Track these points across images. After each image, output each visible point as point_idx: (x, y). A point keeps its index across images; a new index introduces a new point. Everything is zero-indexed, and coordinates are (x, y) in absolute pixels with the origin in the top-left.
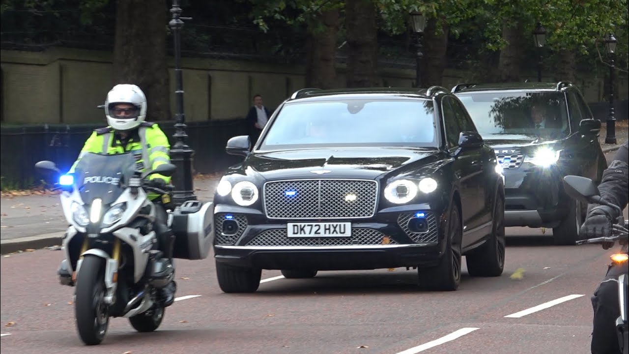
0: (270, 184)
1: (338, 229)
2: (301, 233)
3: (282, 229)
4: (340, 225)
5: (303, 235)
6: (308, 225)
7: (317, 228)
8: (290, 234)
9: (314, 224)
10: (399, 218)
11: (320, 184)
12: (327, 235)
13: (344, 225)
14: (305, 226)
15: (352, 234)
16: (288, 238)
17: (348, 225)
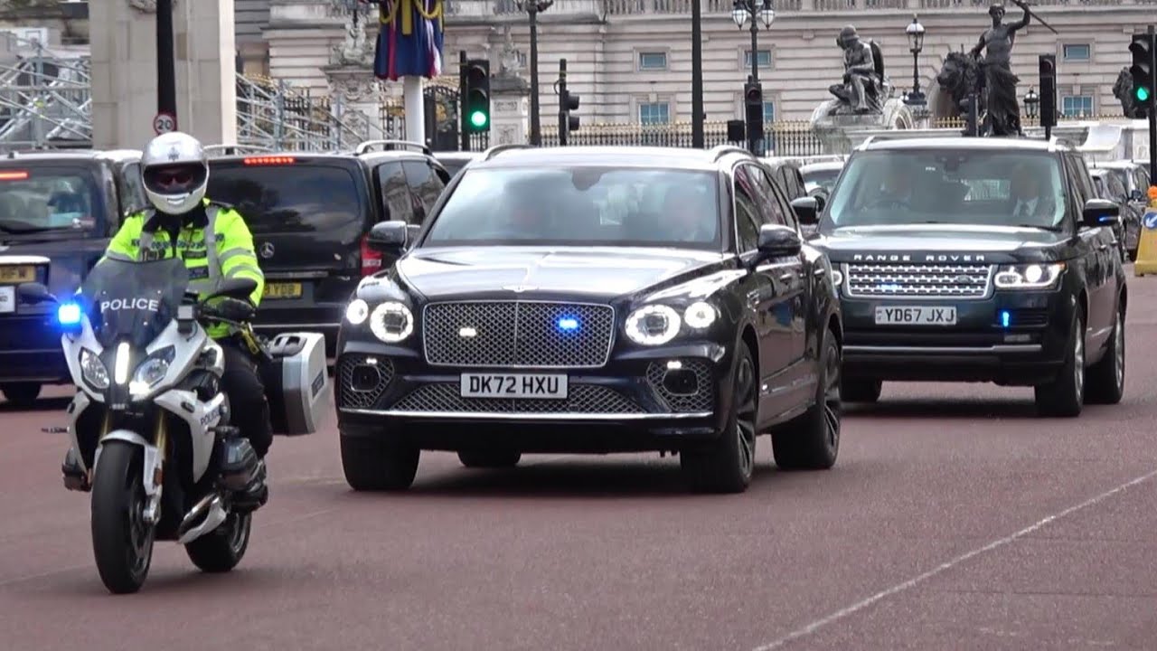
0: (434, 307)
1: (545, 385)
2: (483, 391)
3: (452, 384)
4: (549, 379)
5: (486, 394)
6: (495, 378)
7: (511, 382)
8: (465, 391)
9: (505, 376)
10: (649, 368)
11: (517, 309)
12: (528, 395)
13: (557, 380)
14: (490, 379)
15: (569, 393)
16: (461, 398)
17: (563, 379)
